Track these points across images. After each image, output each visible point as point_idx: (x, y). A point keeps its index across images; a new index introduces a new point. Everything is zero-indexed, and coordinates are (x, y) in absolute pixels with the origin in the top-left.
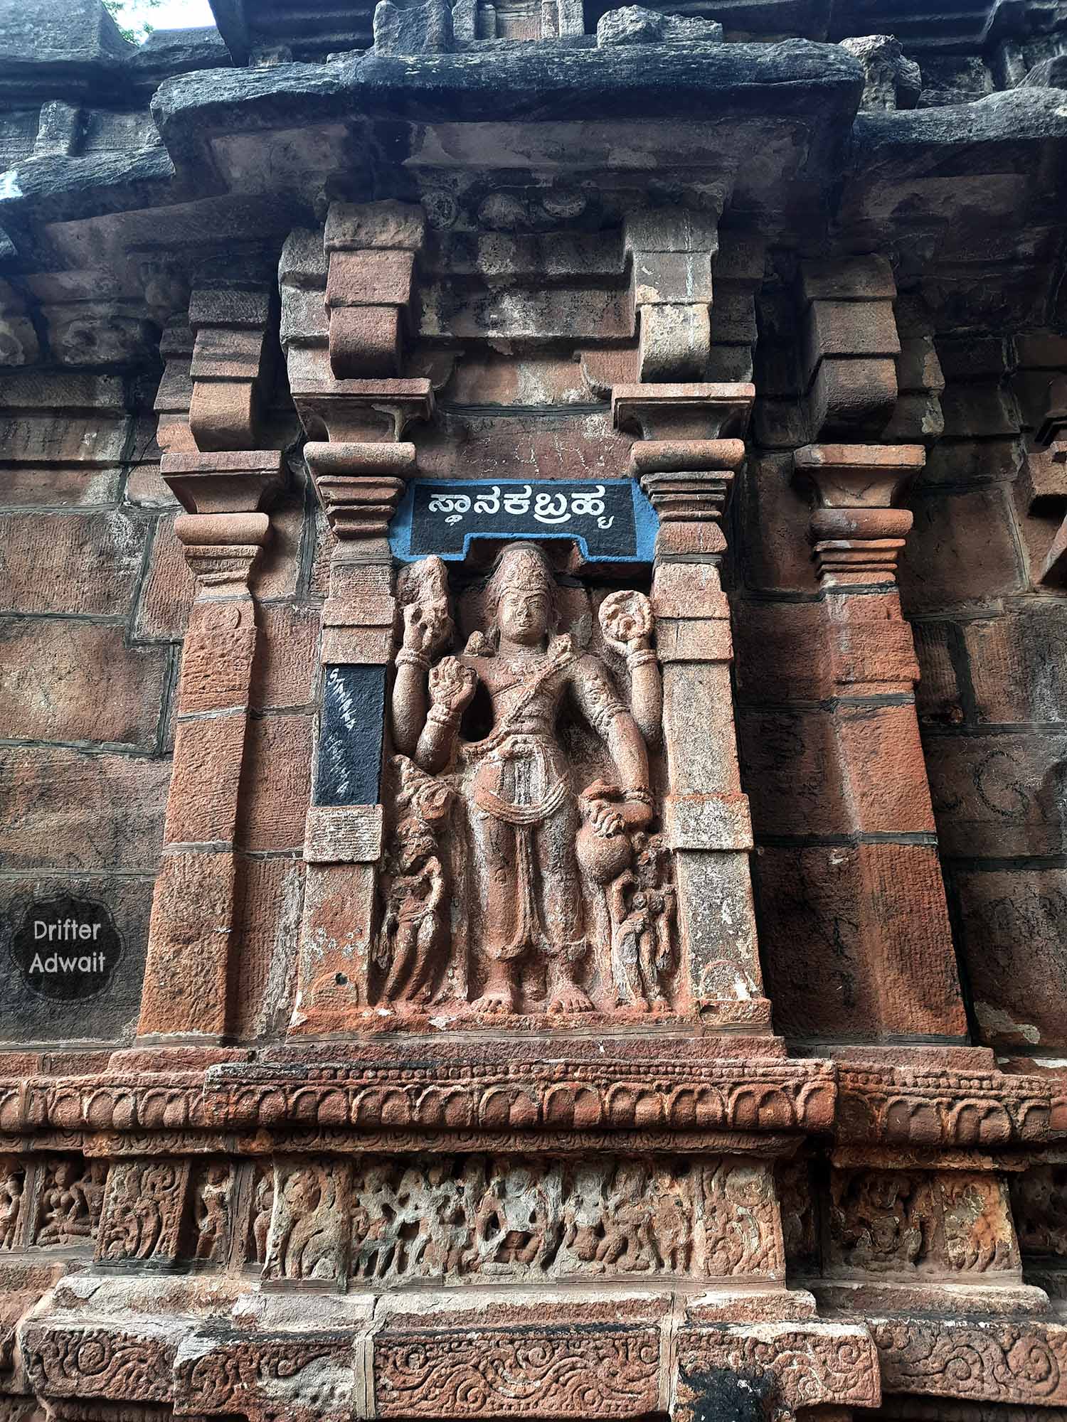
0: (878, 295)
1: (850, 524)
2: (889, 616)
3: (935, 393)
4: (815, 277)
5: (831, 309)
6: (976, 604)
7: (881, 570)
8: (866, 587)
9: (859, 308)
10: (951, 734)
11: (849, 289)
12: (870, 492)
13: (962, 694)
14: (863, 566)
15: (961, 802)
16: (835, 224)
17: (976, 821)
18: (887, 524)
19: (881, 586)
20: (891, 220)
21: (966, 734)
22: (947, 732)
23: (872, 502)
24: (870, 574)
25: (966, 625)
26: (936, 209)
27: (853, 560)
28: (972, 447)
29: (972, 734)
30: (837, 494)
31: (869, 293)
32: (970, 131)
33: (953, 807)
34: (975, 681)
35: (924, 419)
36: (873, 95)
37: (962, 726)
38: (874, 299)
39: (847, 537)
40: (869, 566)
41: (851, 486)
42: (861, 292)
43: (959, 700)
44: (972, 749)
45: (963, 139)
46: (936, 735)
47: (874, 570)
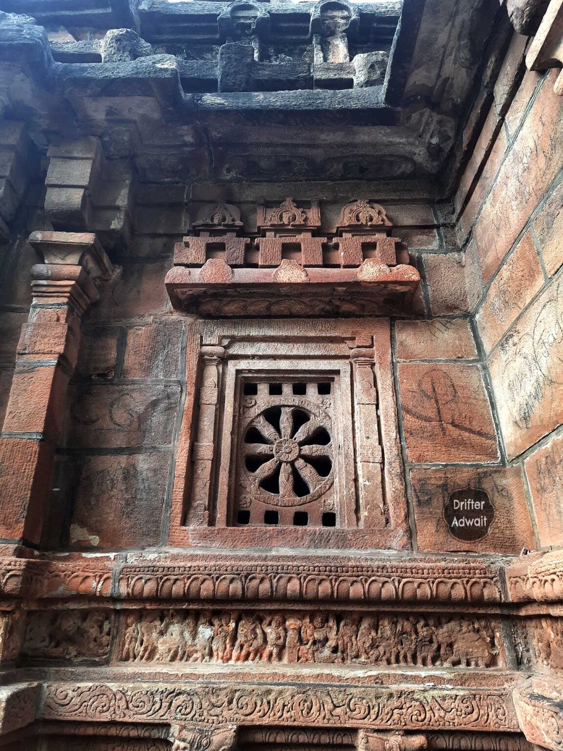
0: (84, 156)
1: (48, 272)
2: (58, 320)
3: (123, 209)
4: (55, 146)
5: (59, 162)
6: (139, 318)
7: (62, 297)
8: (51, 305)
9: (74, 162)
10: (104, 384)
11: (70, 153)
12: (70, 256)
13: (117, 364)
14: (52, 294)
15: (99, 419)
16: (77, 120)
17: (104, 430)
18: (66, 273)
19: (59, 304)
20: (106, 120)
21: (113, 384)
22: (103, 383)
23: (69, 262)
24: (56, 298)
25: (130, 329)
26: (126, 114)
27: (49, 291)
28: (165, 240)
29: (116, 384)
30: (52, 257)
31: (80, 155)
32: (113, 73)
33: (94, 422)
34: (126, 357)
35: (113, 222)
36: (119, 58)
37: (112, 380)
38: (83, 159)
39: (47, 278)
40: (55, 294)
41: (60, 254)
42: (76, 155)
43: (114, 367)
44: (113, 392)
45: (107, 76)
46: (97, 384)
47: (58, 297)
